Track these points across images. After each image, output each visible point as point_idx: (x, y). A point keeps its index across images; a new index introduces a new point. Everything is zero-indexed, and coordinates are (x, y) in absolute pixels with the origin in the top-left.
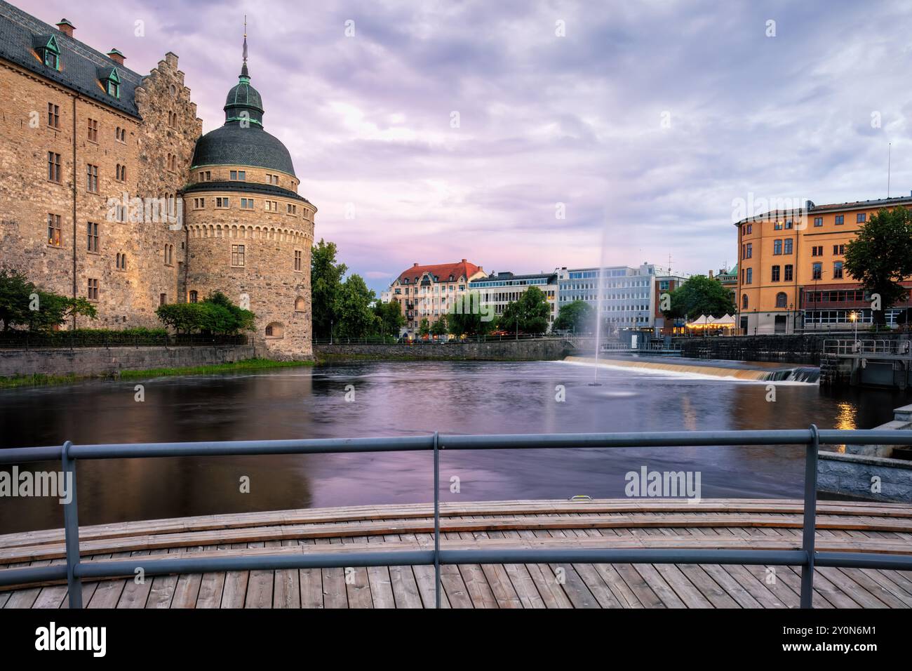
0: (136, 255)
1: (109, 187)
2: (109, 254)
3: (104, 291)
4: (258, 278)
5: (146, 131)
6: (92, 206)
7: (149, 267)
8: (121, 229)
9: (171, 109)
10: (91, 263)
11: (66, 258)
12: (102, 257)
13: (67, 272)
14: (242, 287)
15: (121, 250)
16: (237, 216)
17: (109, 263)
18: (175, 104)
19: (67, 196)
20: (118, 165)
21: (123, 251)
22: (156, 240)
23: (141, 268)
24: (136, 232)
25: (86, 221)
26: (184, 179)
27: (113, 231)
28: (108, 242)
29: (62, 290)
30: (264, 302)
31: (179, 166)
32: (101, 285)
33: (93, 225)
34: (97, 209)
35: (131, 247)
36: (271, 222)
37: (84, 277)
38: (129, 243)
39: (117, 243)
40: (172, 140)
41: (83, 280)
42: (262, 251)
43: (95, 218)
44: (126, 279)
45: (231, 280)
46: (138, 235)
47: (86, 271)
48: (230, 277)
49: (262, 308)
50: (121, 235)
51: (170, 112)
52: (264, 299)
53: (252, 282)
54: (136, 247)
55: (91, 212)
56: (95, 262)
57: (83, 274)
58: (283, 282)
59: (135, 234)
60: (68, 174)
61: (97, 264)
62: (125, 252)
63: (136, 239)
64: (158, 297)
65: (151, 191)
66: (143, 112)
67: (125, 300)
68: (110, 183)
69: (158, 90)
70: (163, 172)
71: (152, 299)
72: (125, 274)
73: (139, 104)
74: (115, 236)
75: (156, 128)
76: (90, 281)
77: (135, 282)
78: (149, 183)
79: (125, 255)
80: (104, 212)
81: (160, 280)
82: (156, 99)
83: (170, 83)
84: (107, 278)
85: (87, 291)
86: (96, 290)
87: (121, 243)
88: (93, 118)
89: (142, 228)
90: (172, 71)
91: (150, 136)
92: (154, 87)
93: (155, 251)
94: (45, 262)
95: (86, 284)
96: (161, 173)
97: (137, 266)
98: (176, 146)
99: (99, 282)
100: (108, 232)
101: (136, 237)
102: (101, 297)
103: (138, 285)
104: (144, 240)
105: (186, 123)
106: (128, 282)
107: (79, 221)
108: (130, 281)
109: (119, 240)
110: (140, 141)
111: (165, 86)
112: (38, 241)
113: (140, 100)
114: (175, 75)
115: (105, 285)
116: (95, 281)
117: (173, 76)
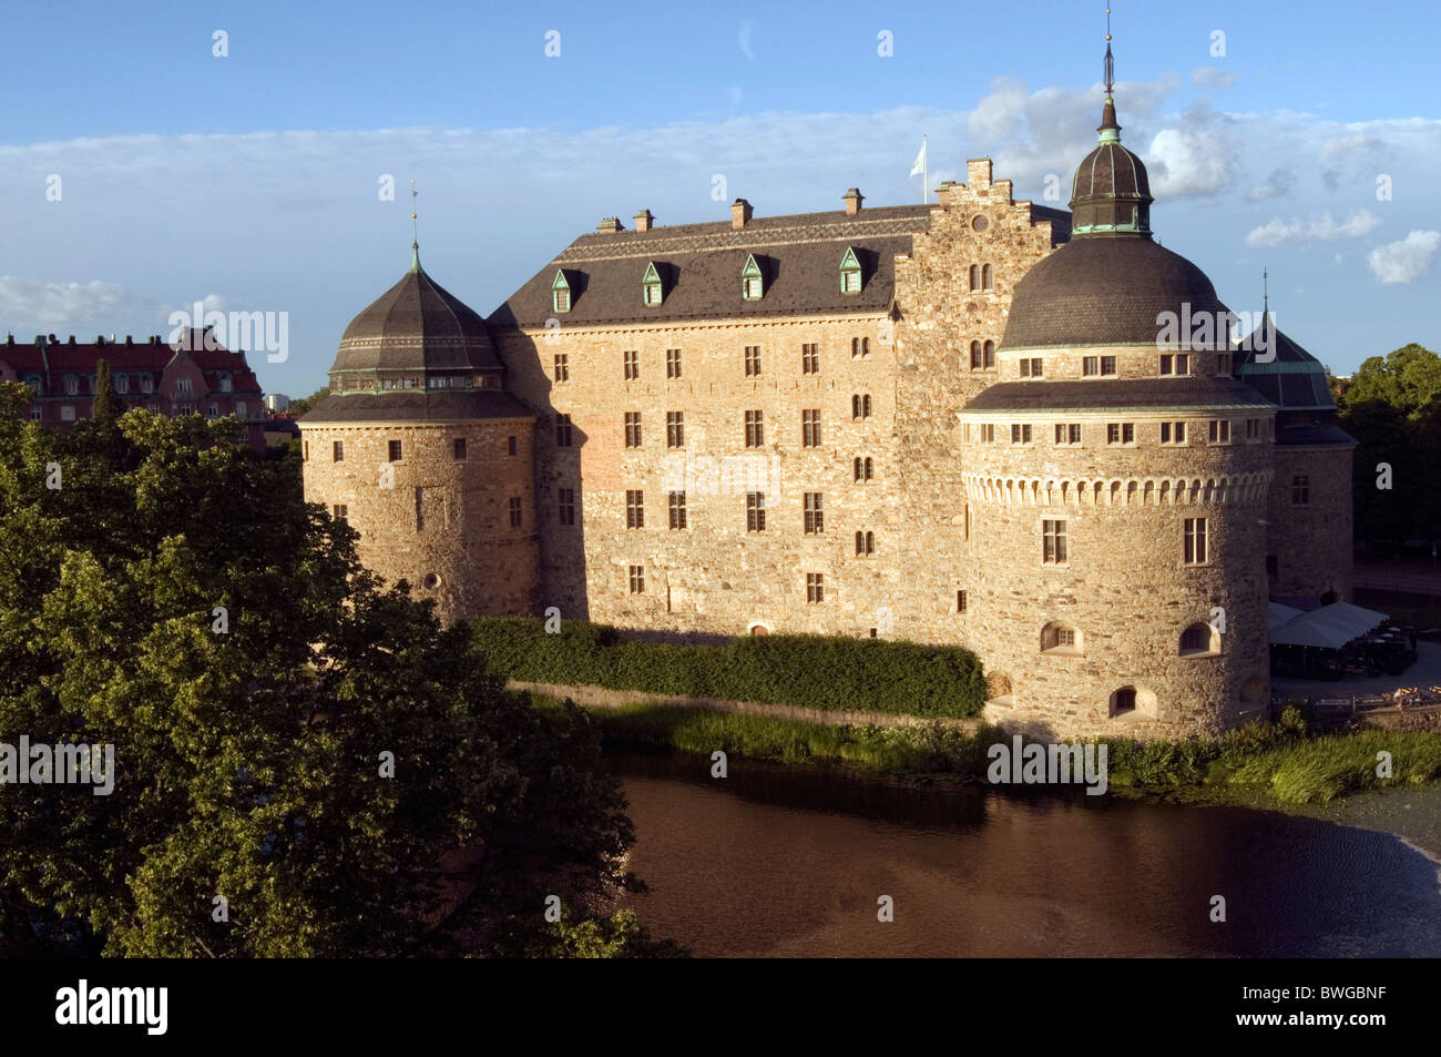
0: (891, 530)
1: (839, 434)
2: (840, 535)
3: (833, 590)
5: (913, 323)
6: (809, 469)
7: (925, 547)
8: (863, 493)
9: (975, 261)
10: (811, 551)
11: (771, 548)
12: (829, 539)
13: (774, 567)
15: (863, 526)
17: (841, 548)
18: (986, 248)
20: (856, 397)
21: (867, 527)
22: (940, 501)
23: (907, 550)
24: (892, 494)
25: (801, 493)
27: (848, 499)
28: (839, 517)
29: (767, 591)
32: (828, 582)
33: (814, 495)
34: (818, 471)
35: (885, 520)
37: (800, 571)
38: (879, 514)
39: (856, 516)
40: (979, 315)
41: (798, 576)
43: (816, 486)
44: (875, 570)
47: (803, 564)
50: (863, 504)
51: (976, 265)
52: (986, 624)
54: (893, 519)
55: (809, 478)
56: (816, 548)
57: (797, 567)
58: (1012, 589)
59: (890, 498)
60: (772, 433)
61: (820, 551)
62: (871, 529)
63: (893, 504)
64: (952, 597)
65: (929, 420)
66: (904, 294)
67: (872, 603)
68: (841, 428)
69: (939, 242)
70: (958, 379)
71: (936, 599)
72: (872, 563)
73: (896, 284)
74: (852, 506)
75: (938, 309)
76: (809, 576)
77: (893, 575)
78: (921, 408)
79: (870, 534)
80: (830, 475)
81: (955, 567)
82: (934, 259)
83: (969, 216)
84: (838, 570)
85: (805, 591)
86: (819, 589)
87: (864, 516)
88: (810, 342)
89: (903, 485)
90: (975, 192)
91: (923, 326)
92: (928, 240)
93: (938, 518)
94: (743, 554)
95: (803, 582)
96: (955, 382)
97: (897, 548)
98: (991, 323)
99: (825, 578)
100: (839, 502)
101: (893, 501)
102: (827, 598)
103: (902, 580)
104: (909, 505)
105: (1020, 270)
106: (878, 575)
107: (791, 493)
108: (883, 572)
109: (859, 511)
110: (900, 345)
111: (957, 227)
112: (733, 529)
113: (896, 277)
114: (983, 194)
115: (835, 582)
116: (819, 576)
117: (977, 199)
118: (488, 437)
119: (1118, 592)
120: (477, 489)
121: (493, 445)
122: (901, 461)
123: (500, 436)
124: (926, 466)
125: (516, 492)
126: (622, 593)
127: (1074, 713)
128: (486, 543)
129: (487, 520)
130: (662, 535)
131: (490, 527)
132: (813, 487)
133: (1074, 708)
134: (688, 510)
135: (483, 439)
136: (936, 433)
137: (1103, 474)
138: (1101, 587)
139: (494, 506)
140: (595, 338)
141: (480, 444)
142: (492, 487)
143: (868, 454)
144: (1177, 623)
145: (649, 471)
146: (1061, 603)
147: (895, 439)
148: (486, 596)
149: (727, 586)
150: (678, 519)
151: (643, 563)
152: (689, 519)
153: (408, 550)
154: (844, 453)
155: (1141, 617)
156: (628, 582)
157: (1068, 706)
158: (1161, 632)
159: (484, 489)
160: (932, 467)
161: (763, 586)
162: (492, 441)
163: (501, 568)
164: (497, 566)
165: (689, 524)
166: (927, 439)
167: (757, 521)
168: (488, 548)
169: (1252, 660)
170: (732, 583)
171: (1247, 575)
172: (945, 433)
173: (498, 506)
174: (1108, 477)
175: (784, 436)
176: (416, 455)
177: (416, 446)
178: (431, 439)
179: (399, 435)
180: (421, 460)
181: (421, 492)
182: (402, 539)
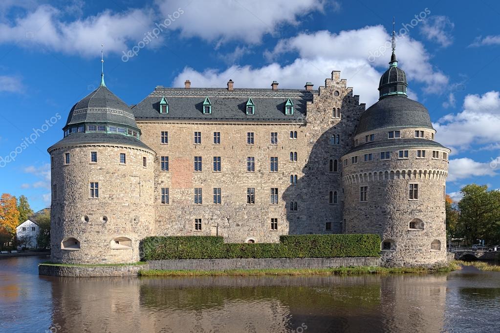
0: (304, 201)
1: (285, 167)
2: (285, 204)
4: (377, 208)
5: (313, 127)
6: (273, 179)
7: (316, 207)
8: (294, 188)
9: (334, 106)
10: (273, 210)
11: (257, 209)
12: (280, 206)
14: (366, 216)
15: (293, 200)
16: (362, 167)
17: (286, 209)
18: (338, 102)
19: (258, 177)
20: (292, 153)
22: (321, 190)
23: (309, 208)
24: (305, 188)
25: (270, 188)
26: (347, 147)
27: (288, 190)
28: (285, 197)
29: (255, 226)
30: (380, 225)
31: (342, 140)
33: (274, 189)
34: (277, 180)
35: (301, 198)
36: (385, 167)
37: (268, 218)
38: (299, 196)
39: (291, 196)
40: (336, 126)
41: (267, 220)
42: (380, 188)
44: (297, 216)
45: (360, 211)
46: (306, 190)
47: (270, 215)
48: (359, 209)
49: (378, 229)
50: (294, 191)
51: (334, 108)
53: (372, 211)
54: (305, 197)
55: (273, 183)
56: (275, 209)
57: (267, 216)
58: (396, 209)
60: (258, 166)
61: (277, 210)
62: (296, 201)
63: (305, 192)
64: (324, 225)
65: (317, 162)
66: (310, 116)
67: (296, 228)
68: (285, 164)
69: (322, 98)
70: (328, 148)
71: (319, 226)
72: (296, 213)
73: (307, 112)
74: (289, 192)
75: (321, 123)
76: (272, 220)
77: (304, 218)
78: (315, 157)
79: (296, 203)
80: (282, 181)
81: (326, 214)
82: (321, 105)
83: (333, 91)
84: (283, 217)
85: (270, 225)
86: (276, 224)
87: (294, 196)
88: (274, 132)
89: (309, 185)
90: (335, 82)
91: (316, 128)
92: (319, 98)
93: (320, 197)
94: (245, 212)
95: (270, 222)
96: (326, 148)
97: (306, 208)
98: (339, 128)
99: (278, 220)
100: (285, 191)
101: (305, 191)
102: (279, 227)
103: (307, 219)
104: (311, 192)
105: (349, 111)
106: (298, 218)
107: (265, 188)
108: (300, 217)
110: (308, 134)
111: (328, 94)
112: (241, 203)
113: (307, 110)
114: (338, 83)
115: (282, 221)
116: (276, 219)
117: (336, 85)
118: (151, 159)
120: (148, 181)
122: (308, 176)
124: (317, 178)
126: (191, 231)
127: (421, 250)
129: (150, 195)
130: (210, 206)
132: (275, 186)
134: (222, 196)
136: (320, 166)
137: (431, 168)
139: (151, 189)
140: (180, 125)
143: (296, 174)
145: (205, 180)
147: (306, 168)
149: (238, 225)
150: (217, 199)
151: (201, 218)
152: (222, 200)
153: (127, 204)
154: (287, 173)
155: (437, 216)
156: (194, 226)
157: (419, 248)
158: (441, 222)
160: (319, 178)
161: (253, 224)
165: (222, 202)
166: (317, 168)
167: (251, 199)
168: (151, 207)
170: (240, 224)
172: (323, 166)
175: (263, 167)
176: (131, 161)
177: (131, 157)
178: (136, 154)
179: (125, 151)
180: (133, 164)
181: (132, 178)
182: (125, 199)
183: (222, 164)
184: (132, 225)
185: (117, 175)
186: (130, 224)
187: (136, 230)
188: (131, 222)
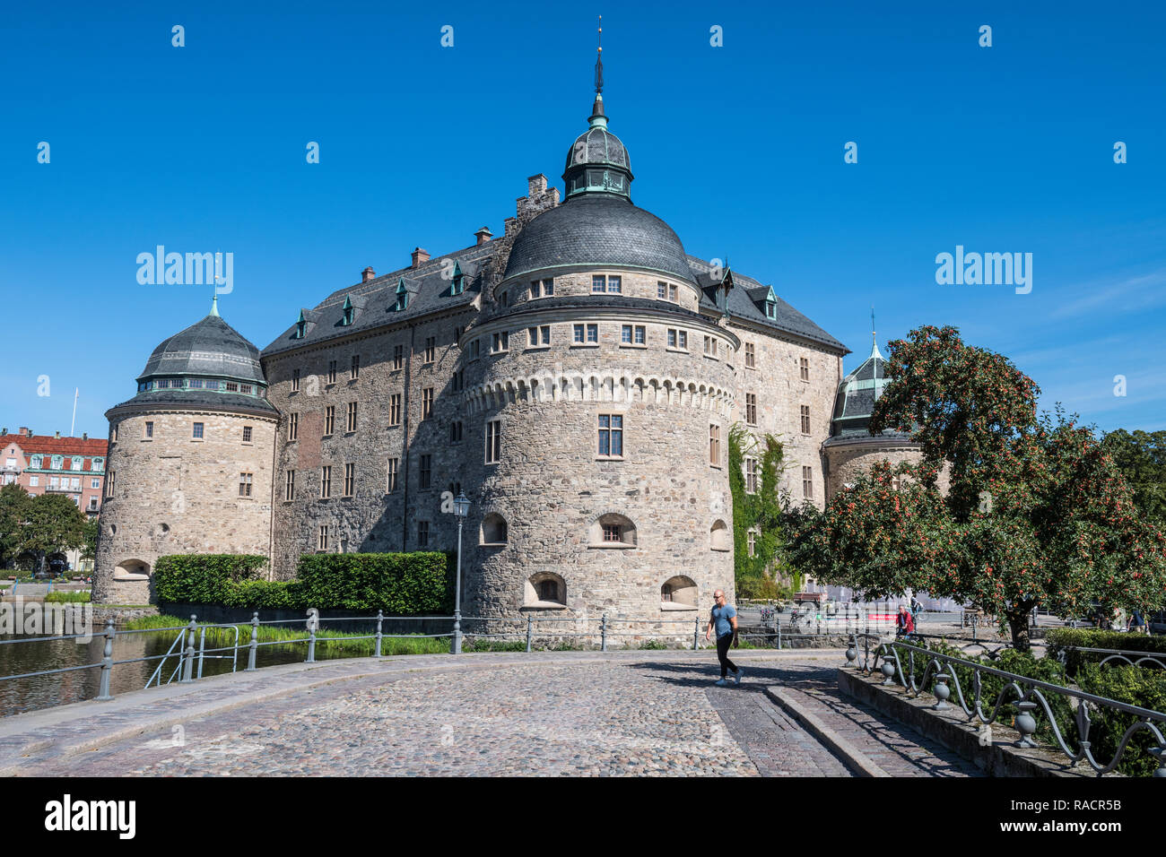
2: (440, 488)
3: (435, 535)
6: (424, 437)
8: (455, 451)
10: (421, 503)
11: (400, 503)
12: (433, 492)
13: (400, 518)
15: (454, 479)
19: (403, 434)
20: (456, 375)
21: (456, 479)
25: (419, 456)
27: (446, 458)
28: (440, 474)
29: (395, 539)
32: (432, 528)
33: (426, 458)
34: (429, 437)
37: (415, 521)
38: (464, 469)
39: (450, 470)
41: (414, 525)
47: (417, 514)
50: (455, 460)
55: (424, 444)
56: (425, 501)
57: (414, 517)
61: (427, 503)
62: (459, 481)
66: (486, 289)
73: (482, 282)
74: (449, 463)
76: (420, 524)
79: (459, 485)
80: (437, 438)
83: (527, 220)
84: (437, 517)
85: (417, 536)
86: (426, 533)
87: (455, 471)
88: (430, 336)
90: (532, 200)
92: (503, 245)
99: (430, 525)
100: (441, 460)
102: (430, 541)
107: (413, 458)
109: (452, 466)
112: (379, 491)
114: (538, 202)
115: (435, 528)
116: (427, 523)
117: (535, 206)
118: (224, 423)
119: (534, 483)
120: (209, 462)
121: (227, 430)
123: (237, 424)
125: (248, 469)
128: (212, 504)
129: (216, 486)
131: (219, 492)
132: (426, 450)
133: (499, 594)
135: (218, 425)
137: (523, 372)
138: (522, 478)
139: (222, 476)
140: (315, 354)
141: (215, 428)
142: (224, 462)
143: (460, 420)
144: (588, 512)
145: (335, 451)
146: (494, 496)
148: (207, 545)
150: (348, 486)
152: (355, 486)
154: (446, 420)
155: (552, 506)
156: (319, 540)
158: (574, 521)
159: (215, 462)
161: (394, 536)
162: (227, 427)
163: (224, 526)
164: (221, 522)
167: (392, 483)
168: (213, 508)
169: (680, 558)
170: (375, 534)
171: (674, 475)
173: (227, 477)
174: (527, 376)
175: (412, 413)
176: (162, 433)
177: (163, 426)
178: (175, 421)
179: (151, 418)
180: (166, 437)
181: (163, 461)
182: (145, 496)
183: (358, 415)
184: (152, 539)
185: (136, 456)
186: (150, 537)
187: (160, 547)
188: (151, 534)
